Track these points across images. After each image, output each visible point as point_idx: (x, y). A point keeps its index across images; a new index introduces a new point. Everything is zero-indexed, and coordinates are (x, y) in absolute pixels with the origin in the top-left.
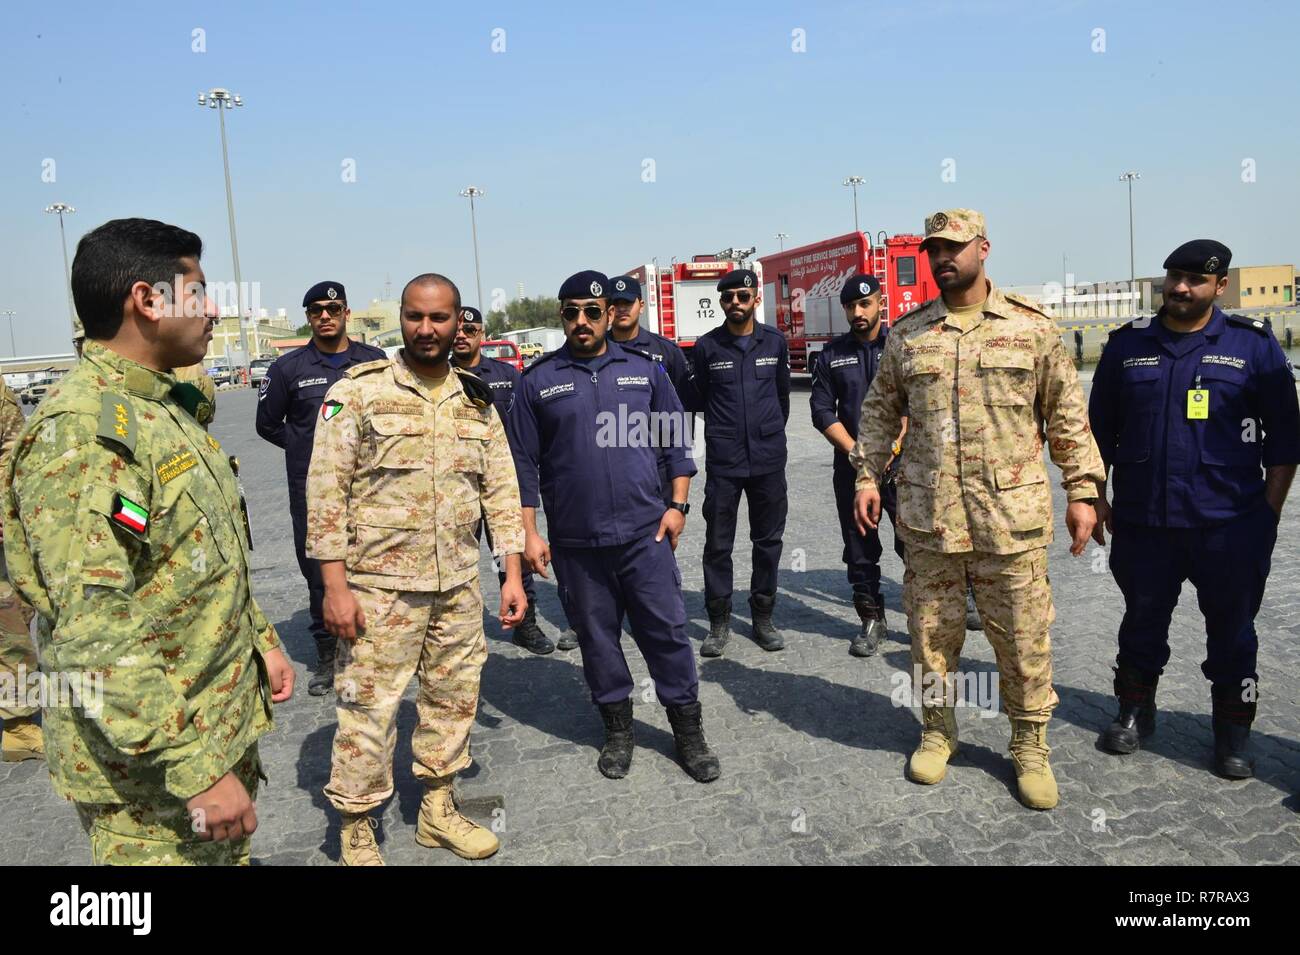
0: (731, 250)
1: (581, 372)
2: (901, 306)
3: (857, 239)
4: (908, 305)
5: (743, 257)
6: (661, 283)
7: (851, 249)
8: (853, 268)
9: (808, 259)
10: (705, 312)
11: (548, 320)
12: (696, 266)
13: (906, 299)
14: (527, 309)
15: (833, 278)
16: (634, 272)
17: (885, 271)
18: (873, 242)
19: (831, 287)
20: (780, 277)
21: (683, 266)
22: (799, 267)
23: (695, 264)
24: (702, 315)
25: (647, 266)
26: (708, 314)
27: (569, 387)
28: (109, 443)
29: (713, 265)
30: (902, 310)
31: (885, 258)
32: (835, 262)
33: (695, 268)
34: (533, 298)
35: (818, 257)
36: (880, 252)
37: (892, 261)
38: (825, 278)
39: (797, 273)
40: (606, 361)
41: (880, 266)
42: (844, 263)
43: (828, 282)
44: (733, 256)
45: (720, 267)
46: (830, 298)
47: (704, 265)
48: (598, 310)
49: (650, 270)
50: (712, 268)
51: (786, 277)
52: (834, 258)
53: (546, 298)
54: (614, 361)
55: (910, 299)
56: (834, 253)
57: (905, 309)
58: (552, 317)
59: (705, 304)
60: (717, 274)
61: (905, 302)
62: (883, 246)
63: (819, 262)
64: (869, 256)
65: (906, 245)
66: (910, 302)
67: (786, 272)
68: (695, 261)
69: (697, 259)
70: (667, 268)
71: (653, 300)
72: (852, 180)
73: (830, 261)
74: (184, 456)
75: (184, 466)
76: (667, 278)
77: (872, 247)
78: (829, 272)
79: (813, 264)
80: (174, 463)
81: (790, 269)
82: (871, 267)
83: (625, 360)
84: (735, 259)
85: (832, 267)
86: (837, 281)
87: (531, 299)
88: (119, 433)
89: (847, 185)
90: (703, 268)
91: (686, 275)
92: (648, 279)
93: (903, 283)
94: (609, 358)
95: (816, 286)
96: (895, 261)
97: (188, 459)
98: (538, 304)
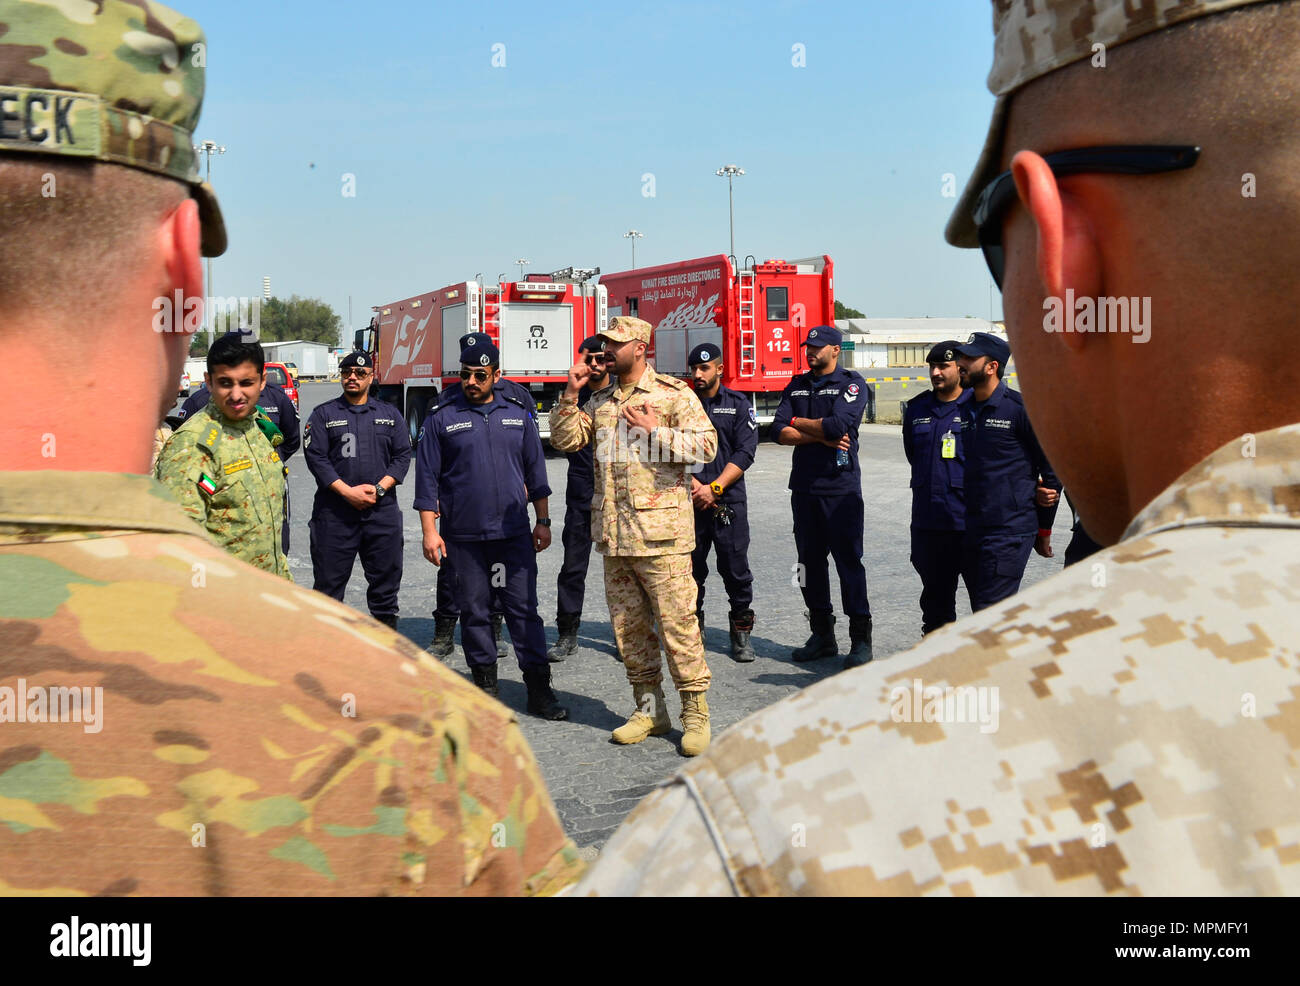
0: (571, 269)
1: (475, 414)
2: (770, 344)
3: (720, 263)
4: (778, 344)
5: (585, 279)
6: (485, 304)
7: (711, 275)
8: (716, 297)
9: (663, 281)
10: (536, 342)
11: (304, 331)
12: (526, 286)
13: (776, 337)
14: (274, 313)
15: (692, 307)
16: (451, 289)
17: (752, 302)
18: (739, 267)
19: (689, 317)
20: (628, 300)
21: (513, 286)
22: (651, 290)
23: (527, 284)
24: (533, 345)
25: (468, 284)
26: (540, 345)
27: (469, 425)
28: (202, 448)
29: (547, 286)
30: (771, 350)
31: (752, 287)
32: (695, 288)
33: (526, 289)
34: (284, 297)
35: (674, 280)
36: (747, 280)
37: (761, 292)
38: (683, 305)
39: (648, 297)
40: (493, 407)
41: (747, 296)
42: (705, 289)
43: (685, 311)
44: (573, 276)
45: (557, 289)
46: (687, 330)
47: (537, 286)
48: (484, 375)
49: (473, 288)
50: (547, 289)
51: (635, 301)
52: (694, 283)
53: (302, 299)
54: (499, 407)
55: (780, 336)
56: (694, 277)
57: (775, 348)
58: (309, 325)
59: (537, 333)
60: (553, 297)
61: (775, 341)
62: (750, 273)
63: (676, 286)
64: (734, 284)
65: (777, 274)
66: (782, 340)
67: (635, 296)
68: (528, 281)
69: (530, 278)
70: (493, 286)
71: (474, 324)
72: (727, 170)
73: (689, 286)
74: (244, 462)
75: (242, 467)
76: (492, 298)
77: (737, 273)
78: (687, 299)
79: (669, 288)
80: (237, 464)
81: (641, 292)
82: (736, 297)
83: (506, 407)
84: (576, 281)
85: (692, 294)
86: (696, 311)
87: (280, 299)
88: (209, 443)
89: (721, 175)
90: (537, 289)
91: (515, 296)
92: (470, 299)
93: (774, 317)
94: (496, 405)
95: (671, 315)
96: (764, 292)
97: (247, 464)
98: (291, 307)
